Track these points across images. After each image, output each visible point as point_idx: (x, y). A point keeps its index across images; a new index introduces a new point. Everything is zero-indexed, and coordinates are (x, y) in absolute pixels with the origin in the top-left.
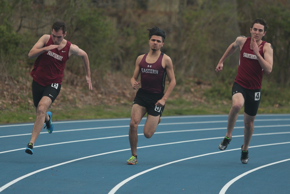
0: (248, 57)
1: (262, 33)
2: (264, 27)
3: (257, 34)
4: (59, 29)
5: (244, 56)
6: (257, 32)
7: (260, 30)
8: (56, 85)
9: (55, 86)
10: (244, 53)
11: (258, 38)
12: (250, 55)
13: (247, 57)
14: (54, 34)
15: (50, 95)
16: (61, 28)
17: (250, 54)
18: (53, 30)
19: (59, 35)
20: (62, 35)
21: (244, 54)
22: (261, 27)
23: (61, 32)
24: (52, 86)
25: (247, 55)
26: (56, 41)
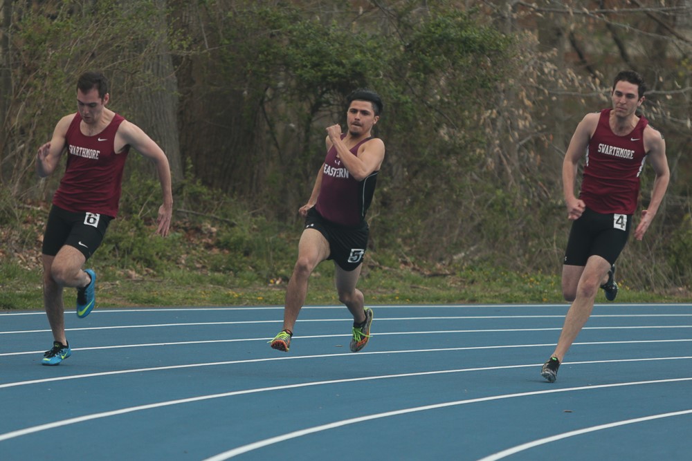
0: (610, 153)
1: (634, 100)
2: (639, 89)
3: (622, 104)
4: (90, 87)
5: (599, 151)
6: (623, 99)
7: (629, 96)
8: (95, 219)
9: (92, 220)
10: (600, 144)
11: (624, 111)
12: (615, 148)
13: (606, 152)
14: (81, 100)
15: (80, 243)
16: (95, 85)
17: (613, 146)
18: (79, 90)
19: (90, 101)
20: (98, 101)
21: (601, 147)
22: (631, 89)
23: (94, 93)
24: (86, 223)
25: (607, 148)
26: (86, 115)
